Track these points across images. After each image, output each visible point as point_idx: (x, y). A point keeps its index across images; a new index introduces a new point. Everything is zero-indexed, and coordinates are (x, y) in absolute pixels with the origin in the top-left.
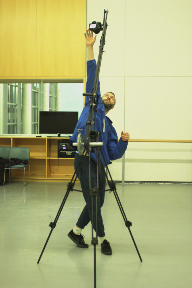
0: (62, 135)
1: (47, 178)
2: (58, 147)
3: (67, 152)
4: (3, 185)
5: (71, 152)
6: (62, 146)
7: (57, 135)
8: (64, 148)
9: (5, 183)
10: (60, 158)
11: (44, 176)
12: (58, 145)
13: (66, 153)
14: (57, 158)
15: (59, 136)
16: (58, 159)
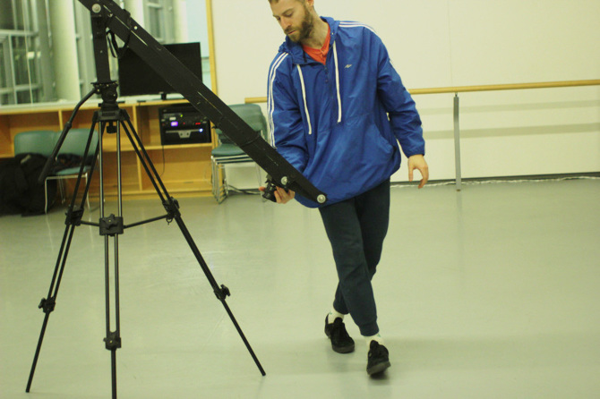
0: (169, 96)
1: (141, 191)
2: (161, 123)
3: (180, 132)
4: (43, 213)
5: (189, 132)
6: (168, 120)
7: (159, 97)
8: (174, 124)
9: (48, 210)
10: (166, 147)
11: (137, 187)
12: (161, 118)
13: (177, 134)
14: (160, 147)
15: (164, 98)
16: (163, 150)
